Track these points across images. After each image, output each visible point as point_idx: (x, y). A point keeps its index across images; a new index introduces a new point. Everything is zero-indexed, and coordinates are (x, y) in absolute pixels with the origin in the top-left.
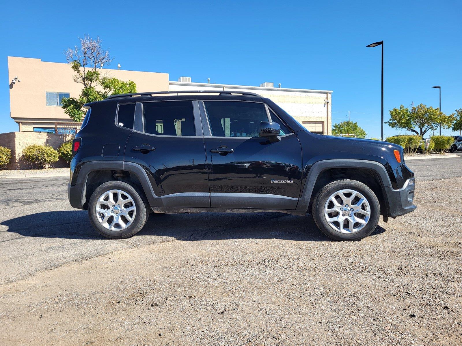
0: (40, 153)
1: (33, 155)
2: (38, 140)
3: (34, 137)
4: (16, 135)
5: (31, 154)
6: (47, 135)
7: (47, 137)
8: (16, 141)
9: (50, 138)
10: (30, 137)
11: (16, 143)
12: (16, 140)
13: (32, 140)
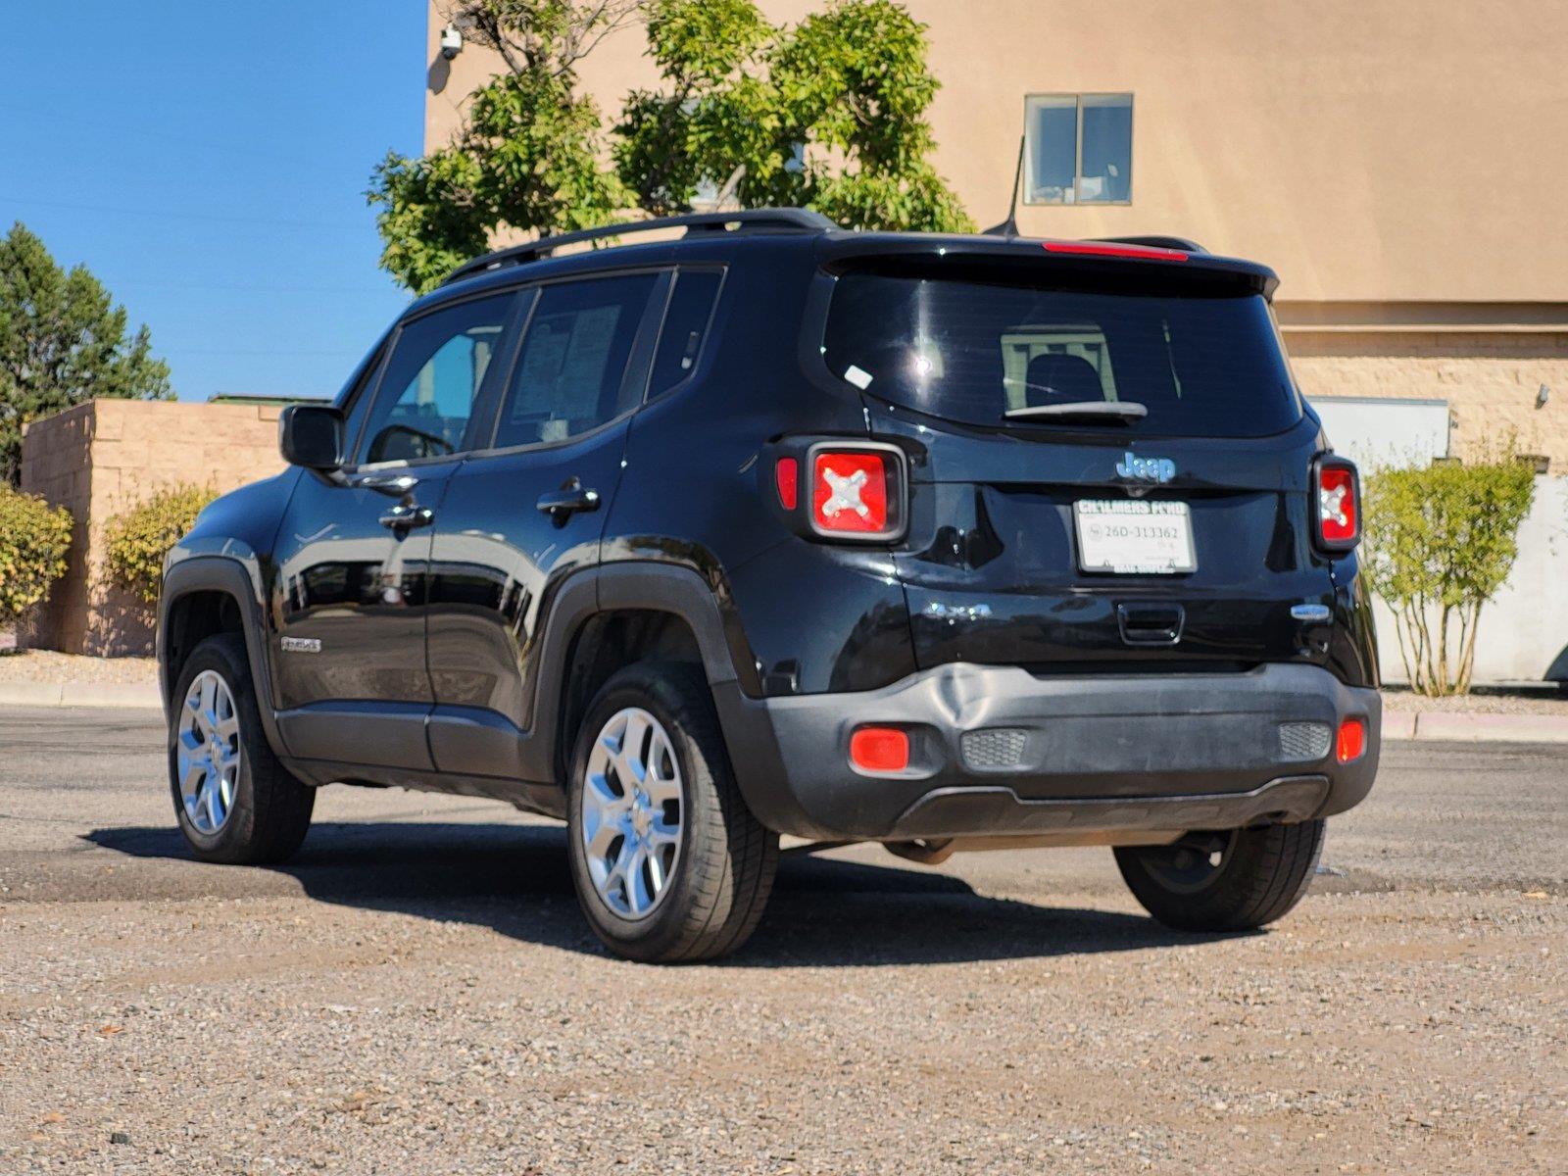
4: (101, 419)
10: (192, 439)
12: (100, 454)
13: (206, 454)
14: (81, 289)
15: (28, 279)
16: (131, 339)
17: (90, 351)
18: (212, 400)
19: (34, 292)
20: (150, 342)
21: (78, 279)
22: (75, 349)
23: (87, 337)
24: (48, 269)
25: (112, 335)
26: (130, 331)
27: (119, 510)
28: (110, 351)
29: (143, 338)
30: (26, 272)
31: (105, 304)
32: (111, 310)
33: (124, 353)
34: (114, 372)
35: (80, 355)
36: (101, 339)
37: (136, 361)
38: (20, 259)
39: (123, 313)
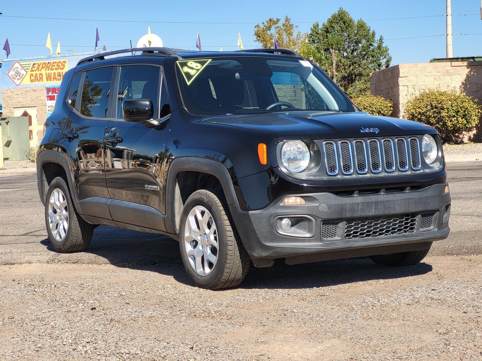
0: (432, 109)
1: (420, 113)
2: (448, 78)
3: (439, 72)
4: (401, 70)
5: (416, 113)
6: (468, 66)
7: (469, 70)
8: (400, 83)
9: (474, 72)
10: (429, 74)
11: (401, 88)
12: (401, 81)
13: (435, 79)
14: (361, 26)
15: (345, 25)
16: (378, 40)
17: (365, 45)
18: (431, 61)
19: (347, 28)
20: (383, 41)
21: (360, 23)
22: (360, 45)
23: (364, 41)
24: (351, 21)
25: (372, 40)
26: (377, 38)
27: (410, 99)
28: (371, 45)
29: (381, 40)
30: (344, 23)
31: (369, 30)
32: (371, 32)
33: (376, 45)
34: (373, 51)
35: (363, 47)
36: (368, 41)
37: (379, 47)
38: (342, 19)
39: (374, 32)
